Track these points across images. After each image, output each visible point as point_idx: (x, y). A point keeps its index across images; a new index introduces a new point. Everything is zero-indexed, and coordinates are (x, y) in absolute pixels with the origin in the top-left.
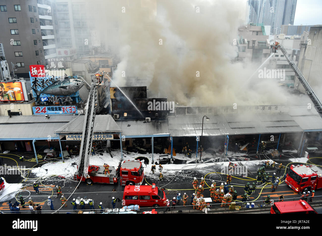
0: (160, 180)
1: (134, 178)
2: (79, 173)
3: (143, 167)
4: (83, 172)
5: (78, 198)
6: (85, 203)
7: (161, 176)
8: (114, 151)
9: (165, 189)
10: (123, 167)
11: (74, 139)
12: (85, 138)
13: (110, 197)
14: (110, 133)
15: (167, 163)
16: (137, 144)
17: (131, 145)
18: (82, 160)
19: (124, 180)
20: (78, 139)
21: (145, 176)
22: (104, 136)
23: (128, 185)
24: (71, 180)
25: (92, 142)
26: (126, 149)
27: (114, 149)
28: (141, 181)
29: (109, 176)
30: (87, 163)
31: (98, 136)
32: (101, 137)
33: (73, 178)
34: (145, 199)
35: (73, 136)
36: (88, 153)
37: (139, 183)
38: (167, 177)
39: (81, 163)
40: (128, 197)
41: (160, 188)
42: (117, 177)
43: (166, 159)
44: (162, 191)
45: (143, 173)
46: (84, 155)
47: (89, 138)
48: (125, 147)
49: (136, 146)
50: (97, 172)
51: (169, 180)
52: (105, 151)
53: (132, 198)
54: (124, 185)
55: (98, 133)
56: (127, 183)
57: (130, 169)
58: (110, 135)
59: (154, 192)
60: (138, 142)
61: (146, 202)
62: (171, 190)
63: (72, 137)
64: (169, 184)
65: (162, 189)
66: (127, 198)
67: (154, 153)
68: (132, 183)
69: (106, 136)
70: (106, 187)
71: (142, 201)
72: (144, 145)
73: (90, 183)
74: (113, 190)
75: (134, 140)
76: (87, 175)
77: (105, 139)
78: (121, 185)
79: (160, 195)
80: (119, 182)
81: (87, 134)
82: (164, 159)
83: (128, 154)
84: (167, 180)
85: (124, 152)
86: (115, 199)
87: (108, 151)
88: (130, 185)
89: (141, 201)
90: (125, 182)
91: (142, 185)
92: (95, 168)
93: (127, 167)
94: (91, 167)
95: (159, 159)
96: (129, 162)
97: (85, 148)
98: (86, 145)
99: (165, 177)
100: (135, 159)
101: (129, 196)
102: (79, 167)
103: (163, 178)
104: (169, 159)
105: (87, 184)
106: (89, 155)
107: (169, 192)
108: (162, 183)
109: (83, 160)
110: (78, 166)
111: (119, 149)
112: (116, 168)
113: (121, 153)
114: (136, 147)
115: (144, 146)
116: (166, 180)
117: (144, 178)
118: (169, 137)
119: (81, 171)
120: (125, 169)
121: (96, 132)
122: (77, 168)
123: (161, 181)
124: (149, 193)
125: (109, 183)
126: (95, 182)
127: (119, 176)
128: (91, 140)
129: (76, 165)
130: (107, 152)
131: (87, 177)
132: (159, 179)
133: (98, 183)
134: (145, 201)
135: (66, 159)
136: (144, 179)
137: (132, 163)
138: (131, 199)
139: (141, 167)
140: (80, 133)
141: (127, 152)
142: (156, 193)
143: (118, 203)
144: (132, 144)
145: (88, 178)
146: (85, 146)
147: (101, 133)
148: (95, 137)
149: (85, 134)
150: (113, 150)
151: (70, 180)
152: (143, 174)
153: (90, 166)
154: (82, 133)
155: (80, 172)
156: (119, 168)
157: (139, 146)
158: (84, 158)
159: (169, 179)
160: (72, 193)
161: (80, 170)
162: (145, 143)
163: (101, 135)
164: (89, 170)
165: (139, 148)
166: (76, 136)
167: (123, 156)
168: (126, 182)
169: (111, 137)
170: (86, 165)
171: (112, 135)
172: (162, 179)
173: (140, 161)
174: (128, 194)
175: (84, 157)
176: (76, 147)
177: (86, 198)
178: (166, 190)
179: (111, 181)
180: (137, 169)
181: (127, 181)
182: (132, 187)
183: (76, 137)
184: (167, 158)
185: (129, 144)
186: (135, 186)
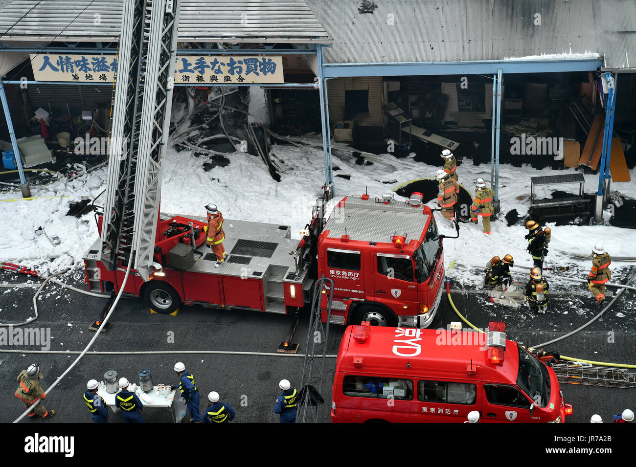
0: (535, 306)
1: (393, 291)
2: (108, 251)
3: (440, 233)
4: (128, 250)
5: (106, 376)
6: (143, 403)
7: (539, 286)
8: (285, 143)
9: (557, 356)
10: (333, 233)
11: (76, 77)
12: (133, 74)
13: (269, 377)
14: (267, 48)
15: (577, 220)
16: (407, 114)
17: (375, 116)
18: (122, 185)
19: (338, 297)
20: (96, 77)
21: (452, 283)
22: (232, 63)
23: (359, 324)
24: (71, 287)
25: (170, 95)
26: (349, 139)
27: (286, 135)
28: (430, 305)
29: (260, 274)
30: (148, 205)
31: (201, 66)
32: (219, 71)
33: (77, 278)
34: (450, 399)
35: (68, 59)
36: (155, 155)
37: (419, 318)
38: (573, 291)
39: (119, 204)
40: (359, 386)
41: (531, 349)
42: (300, 281)
43: (571, 196)
44: (542, 365)
45: (439, 265)
46: (134, 164)
47: (158, 74)
48: (346, 126)
49: (403, 120)
50: (199, 250)
51: (581, 312)
52: (243, 146)
53: (382, 393)
54: (340, 320)
55: (202, 45)
56: (355, 316)
57: (371, 244)
58: (267, 58)
59: (499, 370)
60: (413, 99)
61: (452, 415)
62: (590, 363)
63: (65, 65)
64: (584, 334)
65: (541, 355)
66: (353, 389)
67: (501, 162)
68: (378, 316)
69: (244, 66)
70: (247, 329)
71: (433, 410)
72: (448, 118)
73: (165, 307)
74: (282, 346)
75: (396, 86)
76: (151, 262)
77: (241, 79)
78: (325, 324)
79: (528, 387)
80: (316, 306)
81: (141, 51)
82: (558, 195)
83: (360, 161)
84: (571, 311)
85: (339, 153)
86: (295, 391)
87: (258, 146)
88: (368, 323)
89: (425, 409)
90: (344, 307)
91: (434, 325)
92: (189, 228)
93: (358, 230)
94: (170, 223)
95: (532, 198)
96: (363, 207)
97: (134, 128)
98: (140, 109)
99: (563, 292)
100: (400, 192)
101: (365, 380)
102: (107, 220)
103: (550, 300)
104: (586, 196)
105: (152, 311)
106: (157, 160)
107: (580, 373)
108: (543, 321)
109: (127, 189)
110: (101, 219)
111: (312, 137)
112: (299, 233)
113: (324, 158)
114: (406, 130)
115: (447, 123)
116: (568, 308)
117: (442, 290)
118: (596, 75)
119: (122, 243)
120: (345, 239)
121: (192, 40)
122: (100, 226)
123: (536, 313)
124: (469, 369)
125: (262, 307)
126: (189, 301)
127: (312, 274)
128: (165, 85)
129: (92, 213)
130: (251, 151)
131: (152, 275)
132: (527, 305)
133: (205, 305)
134: (448, 411)
135: (40, 178)
136: (445, 296)
137: (382, 213)
138: (375, 395)
139: (431, 234)
140: (104, 44)
141: (355, 155)
142: (509, 373)
143: (312, 408)
144: (385, 109)
145: (156, 281)
146: (135, 115)
147: (215, 46)
148: (185, 69)
149: (135, 52)
150: (280, 138)
151: (64, 285)
152: (442, 272)
153: (162, 217)
154: (115, 45)
155: (115, 247)
156: (315, 232)
157: (418, 123)
158: (133, 179)
159: (583, 307)
160: (83, 353)
161: (113, 236)
162: (453, 106)
163: (219, 59)
164: (158, 238)
165: (419, 133)
166: (84, 60)
167: (334, 173)
168: (349, 308)
169: (269, 68)
170: (146, 214)
171: (278, 61)
172: (544, 302)
173: (425, 201)
174: (358, 366)
175: (133, 172)
176: (90, 118)
177: (145, 381)
178: (565, 361)
179: (271, 300)
180: (408, 241)
181: (353, 301)
182: (378, 335)
183: (84, 66)
184: (577, 193)
185: (366, 109)
186: (398, 330)
